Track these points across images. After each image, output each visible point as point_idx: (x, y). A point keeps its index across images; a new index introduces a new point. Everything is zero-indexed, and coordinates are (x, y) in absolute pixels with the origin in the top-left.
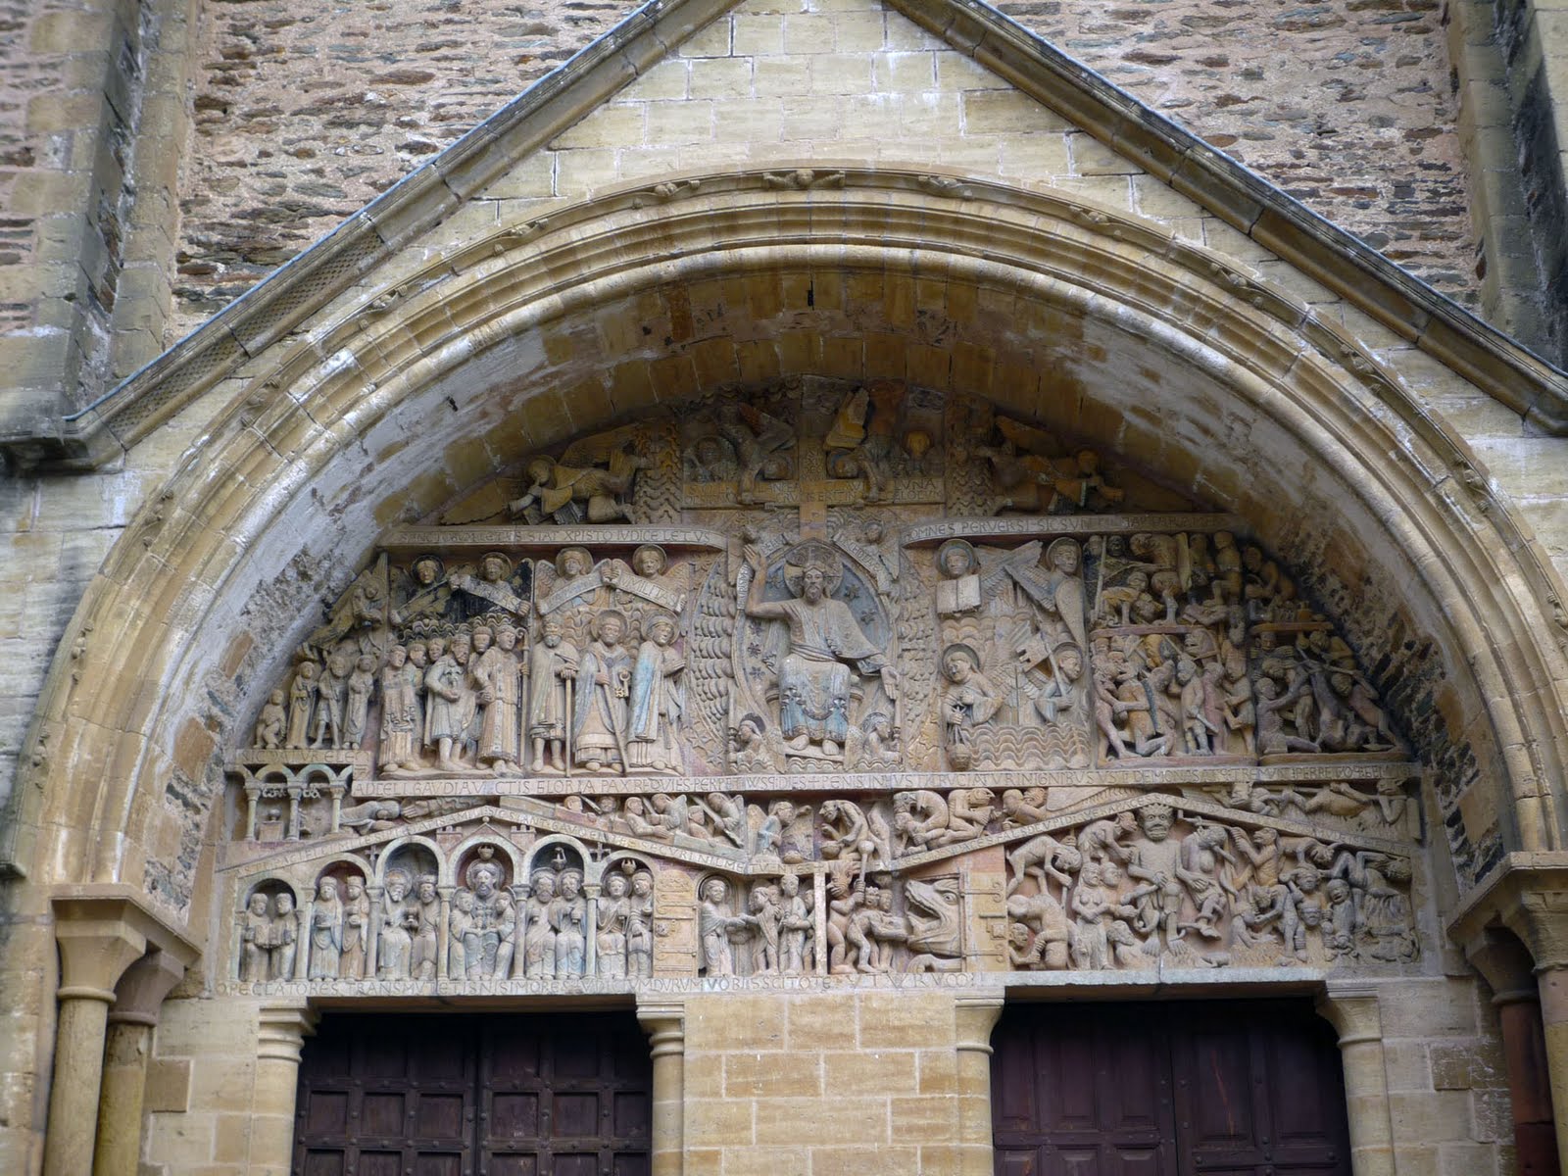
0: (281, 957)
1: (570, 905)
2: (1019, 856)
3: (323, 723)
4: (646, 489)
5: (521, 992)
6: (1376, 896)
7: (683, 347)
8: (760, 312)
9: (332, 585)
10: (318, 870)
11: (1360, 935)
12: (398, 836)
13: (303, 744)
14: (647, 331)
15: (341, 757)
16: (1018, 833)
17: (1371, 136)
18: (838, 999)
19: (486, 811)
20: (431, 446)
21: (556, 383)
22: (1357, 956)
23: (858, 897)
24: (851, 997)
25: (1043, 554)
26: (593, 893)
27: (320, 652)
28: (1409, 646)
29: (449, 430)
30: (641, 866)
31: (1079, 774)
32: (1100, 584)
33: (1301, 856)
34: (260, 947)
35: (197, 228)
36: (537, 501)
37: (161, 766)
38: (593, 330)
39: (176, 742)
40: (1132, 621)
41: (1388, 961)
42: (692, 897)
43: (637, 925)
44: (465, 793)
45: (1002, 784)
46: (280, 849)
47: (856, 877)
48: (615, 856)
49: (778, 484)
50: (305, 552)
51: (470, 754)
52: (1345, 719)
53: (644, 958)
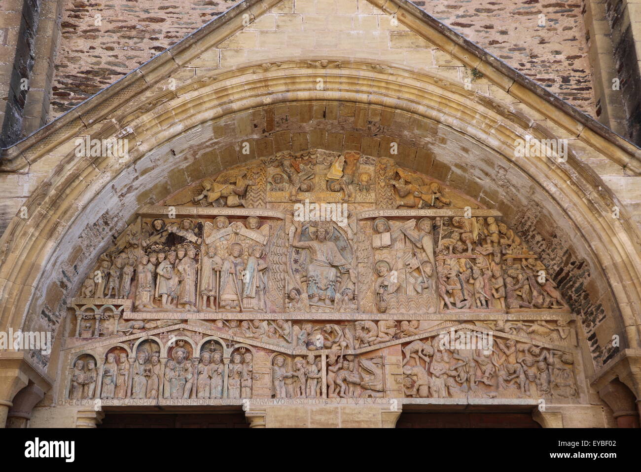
0: (89, 388)
1: (217, 366)
2: (408, 349)
3: (111, 287)
4: (252, 194)
5: (195, 404)
6: (559, 369)
7: (270, 134)
8: (303, 120)
9: (117, 228)
10: (107, 350)
11: (552, 385)
12: (143, 336)
13: (102, 296)
14: (256, 126)
15: (119, 302)
16: (407, 339)
17: (552, 58)
18: (332, 409)
19: (182, 326)
20: (163, 171)
21: (216, 147)
22: (552, 395)
23: (340, 365)
24: (337, 408)
25: (416, 225)
26: (226, 361)
27: (111, 257)
28: (573, 264)
29: (171, 164)
30: (248, 350)
31: (432, 315)
32: (440, 237)
33: (526, 352)
34: (79, 384)
35: (62, 77)
36: (206, 197)
37: (40, 302)
38: (234, 124)
39: (47, 291)
40: (454, 253)
41: (565, 397)
42: (269, 364)
43: (245, 376)
44: (173, 318)
45: (400, 319)
46: (90, 341)
47: (339, 357)
48: (237, 346)
49: (307, 193)
50: (107, 213)
51: (175, 302)
52: (543, 295)
53: (248, 390)
